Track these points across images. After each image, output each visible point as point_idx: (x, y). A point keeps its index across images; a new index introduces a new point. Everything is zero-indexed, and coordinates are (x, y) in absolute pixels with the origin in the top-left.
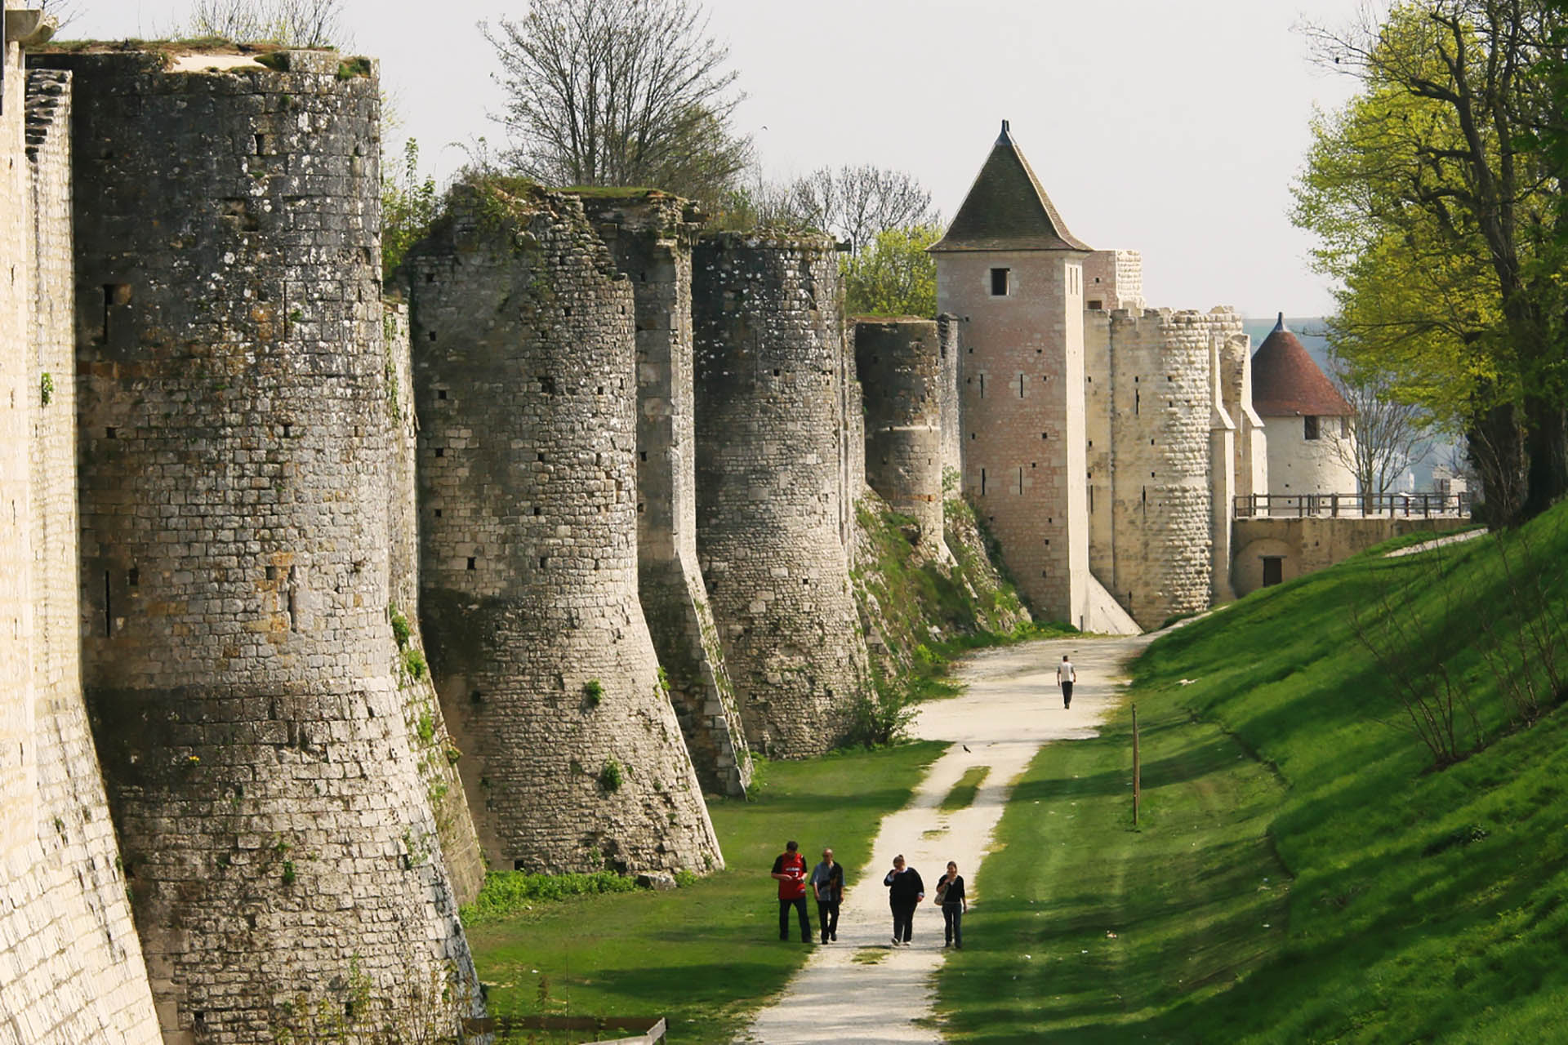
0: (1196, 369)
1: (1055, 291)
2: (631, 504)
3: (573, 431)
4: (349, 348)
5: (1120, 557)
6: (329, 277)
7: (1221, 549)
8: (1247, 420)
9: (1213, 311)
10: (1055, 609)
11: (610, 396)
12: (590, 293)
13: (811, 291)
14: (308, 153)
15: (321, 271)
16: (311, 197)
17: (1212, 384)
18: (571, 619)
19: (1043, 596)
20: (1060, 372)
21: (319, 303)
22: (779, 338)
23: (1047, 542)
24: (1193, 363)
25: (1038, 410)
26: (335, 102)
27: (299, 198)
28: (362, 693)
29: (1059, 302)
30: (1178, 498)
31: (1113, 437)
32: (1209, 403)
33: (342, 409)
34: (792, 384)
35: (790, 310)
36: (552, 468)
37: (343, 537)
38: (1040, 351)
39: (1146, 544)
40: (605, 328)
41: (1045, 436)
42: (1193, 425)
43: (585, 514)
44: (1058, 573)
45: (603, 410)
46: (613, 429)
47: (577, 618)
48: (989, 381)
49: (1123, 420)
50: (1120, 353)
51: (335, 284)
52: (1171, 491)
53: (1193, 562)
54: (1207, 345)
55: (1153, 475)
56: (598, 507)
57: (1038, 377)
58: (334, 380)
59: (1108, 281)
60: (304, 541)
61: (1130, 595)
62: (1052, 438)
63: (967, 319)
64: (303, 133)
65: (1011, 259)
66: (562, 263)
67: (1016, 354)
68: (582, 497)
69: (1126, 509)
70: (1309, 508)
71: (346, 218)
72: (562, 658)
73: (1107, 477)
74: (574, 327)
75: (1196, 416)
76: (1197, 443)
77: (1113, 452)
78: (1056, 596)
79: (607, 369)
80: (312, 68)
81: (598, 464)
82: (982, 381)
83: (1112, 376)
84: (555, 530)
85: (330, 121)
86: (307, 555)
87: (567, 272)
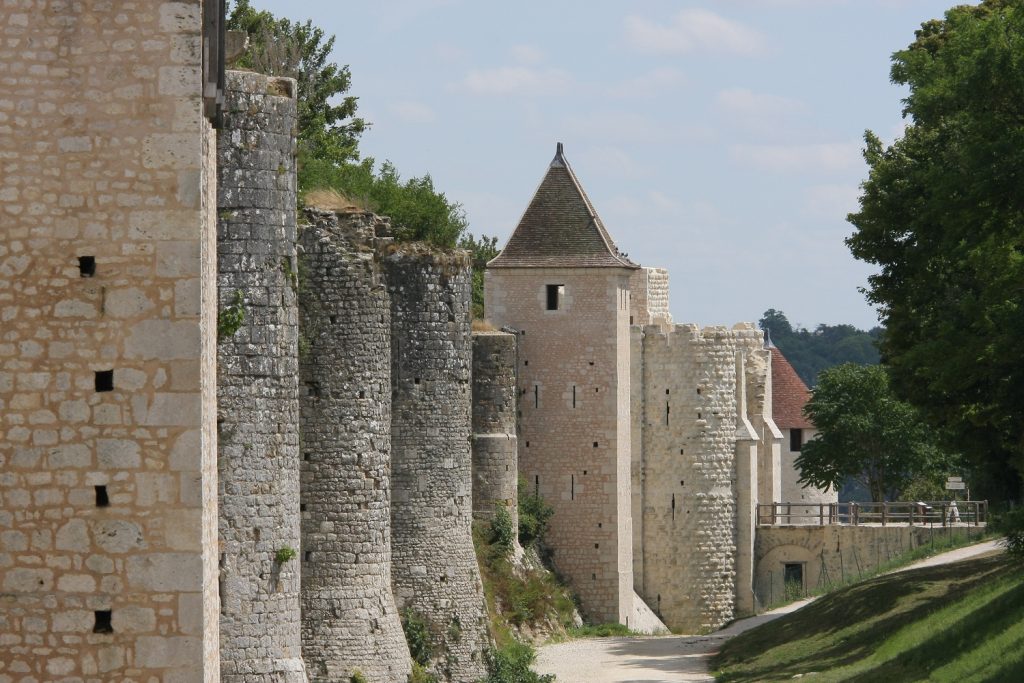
0: (724, 383)
1: (608, 306)
2: (387, 502)
3: (337, 432)
4: (274, 350)
5: (649, 562)
6: (257, 284)
7: (745, 555)
8: (769, 432)
9: (735, 327)
10: (603, 610)
11: (371, 400)
12: (355, 302)
13: (450, 303)
14: (241, 167)
15: (251, 278)
16: (241, 208)
17: (738, 397)
18: (333, 610)
19: (592, 597)
20: (612, 386)
21: (249, 308)
22: (420, 349)
23: (597, 546)
24: (722, 376)
25: (589, 420)
26: (264, 119)
27: (232, 209)
28: (282, 673)
29: (611, 317)
30: (706, 505)
31: (644, 447)
32: (735, 415)
33: (268, 408)
34: (431, 393)
35: (431, 322)
36: (318, 468)
37: (267, 527)
38: (592, 364)
39: (676, 549)
40: (366, 336)
41: (596, 445)
42: (720, 436)
43: (347, 511)
44: (607, 576)
45: (364, 413)
46: (372, 431)
47: (339, 609)
48: (543, 391)
49: (654, 430)
50: (652, 367)
51: (263, 291)
52: (700, 498)
53: (719, 567)
54: (733, 359)
55: (682, 483)
56: (359, 504)
57: (590, 389)
58: (261, 380)
59: (640, 297)
60: (233, 530)
61: (659, 598)
62: (602, 448)
63: (523, 333)
64: (236, 148)
65: (565, 276)
66: (329, 274)
67: (569, 366)
68: (344, 495)
69: (656, 516)
70: (830, 516)
71: (272, 229)
72: (326, 646)
73: (638, 484)
74: (339, 334)
75: (724, 427)
76: (724, 453)
77: (644, 461)
78: (605, 597)
79: (368, 374)
80: (244, 87)
81: (358, 463)
82: (536, 393)
83: (644, 388)
84: (319, 526)
85: (258, 137)
86: (236, 543)
87: (333, 282)
